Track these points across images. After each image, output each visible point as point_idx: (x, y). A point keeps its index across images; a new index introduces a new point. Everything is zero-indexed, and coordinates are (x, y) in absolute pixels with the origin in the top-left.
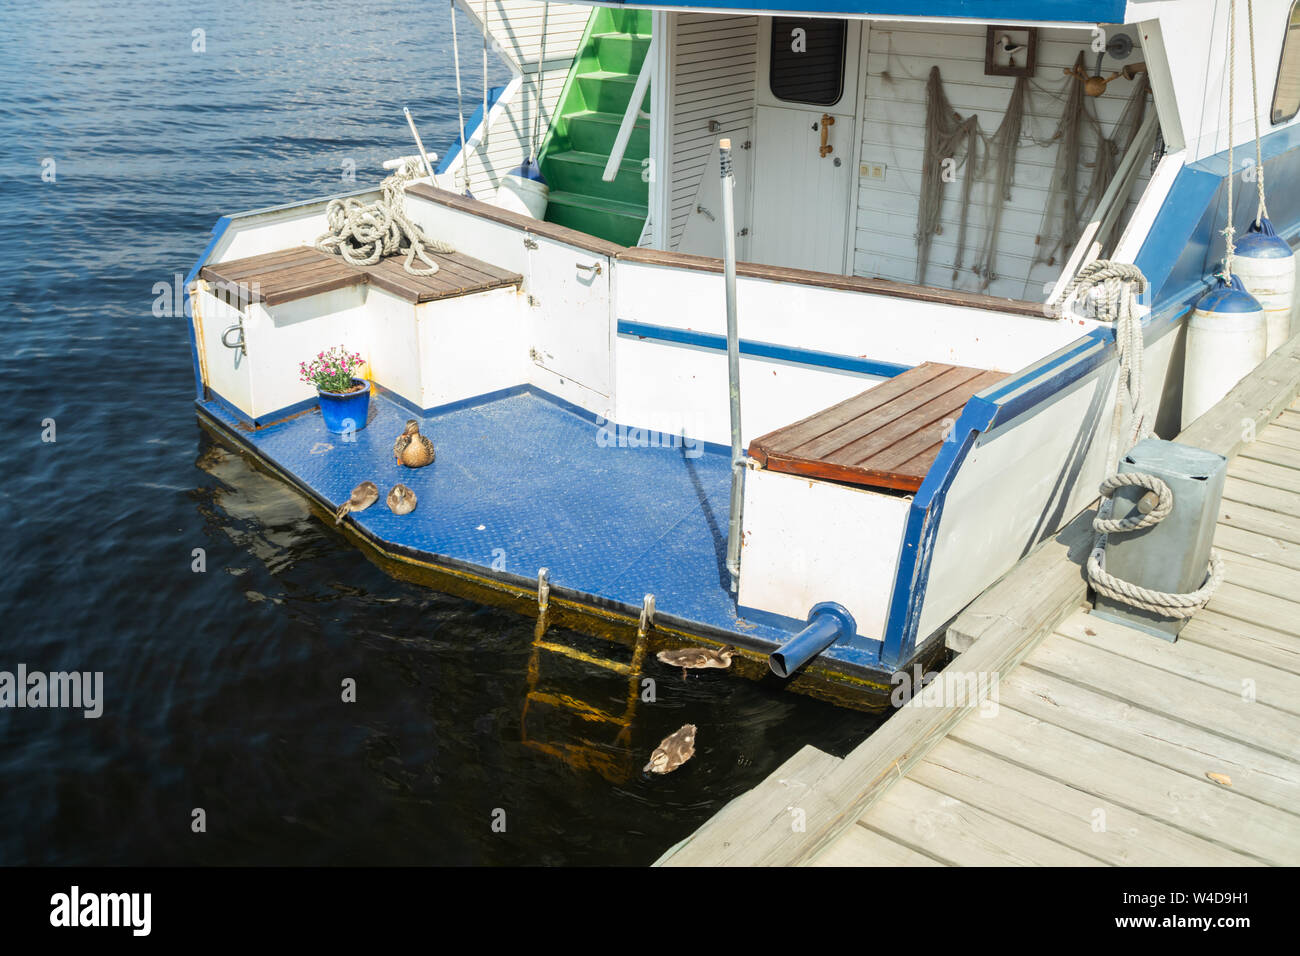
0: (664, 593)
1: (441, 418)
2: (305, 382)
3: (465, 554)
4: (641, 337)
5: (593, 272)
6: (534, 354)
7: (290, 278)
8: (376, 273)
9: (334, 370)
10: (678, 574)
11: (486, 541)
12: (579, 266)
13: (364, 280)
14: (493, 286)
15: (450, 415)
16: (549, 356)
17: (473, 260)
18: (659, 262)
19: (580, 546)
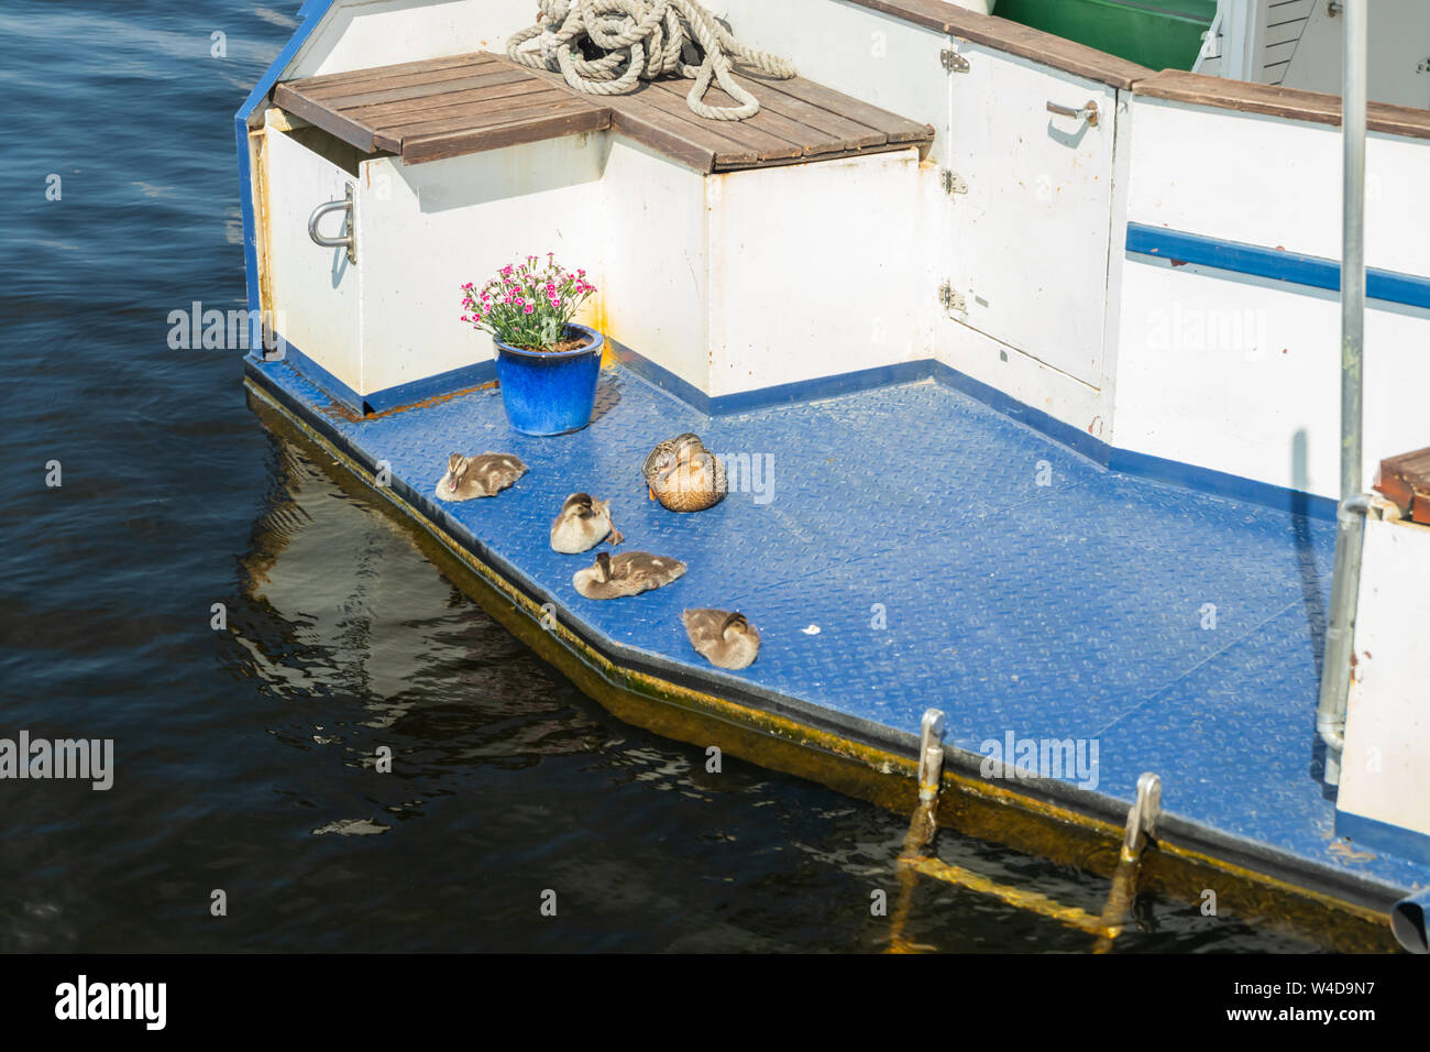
0: (1179, 778)
1: (744, 418)
2: (472, 325)
3: (774, 677)
4: (1176, 263)
5: (1081, 121)
6: (947, 296)
7: (454, 112)
8: (628, 109)
9: (531, 301)
10: (1215, 744)
11: (819, 654)
12: (1052, 108)
13: (603, 123)
14: (870, 148)
15: (764, 414)
16: (979, 300)
17: (831, 93)
18: (1222, 101)
19: (1015, 677)
